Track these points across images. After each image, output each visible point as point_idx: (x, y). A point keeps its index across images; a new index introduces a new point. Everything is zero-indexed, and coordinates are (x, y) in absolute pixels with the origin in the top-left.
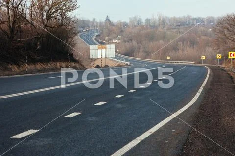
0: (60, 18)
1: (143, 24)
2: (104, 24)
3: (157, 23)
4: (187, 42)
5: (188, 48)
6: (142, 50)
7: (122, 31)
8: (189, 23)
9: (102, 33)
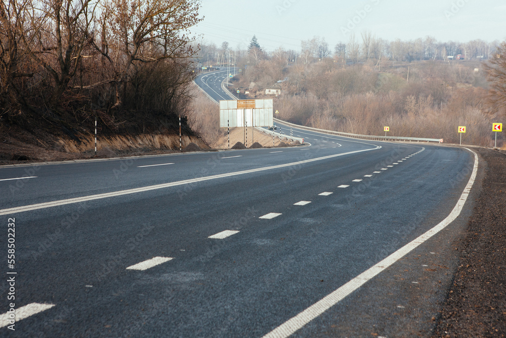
0: (162, 41)
1: (331, 56)
2: (246, 54)
3: (361, 54)
4: (427, 96)
5: (428, 109)
6: (329, 111)
7: (285, 71)
8: (431, 55)
9: (242, 74)
